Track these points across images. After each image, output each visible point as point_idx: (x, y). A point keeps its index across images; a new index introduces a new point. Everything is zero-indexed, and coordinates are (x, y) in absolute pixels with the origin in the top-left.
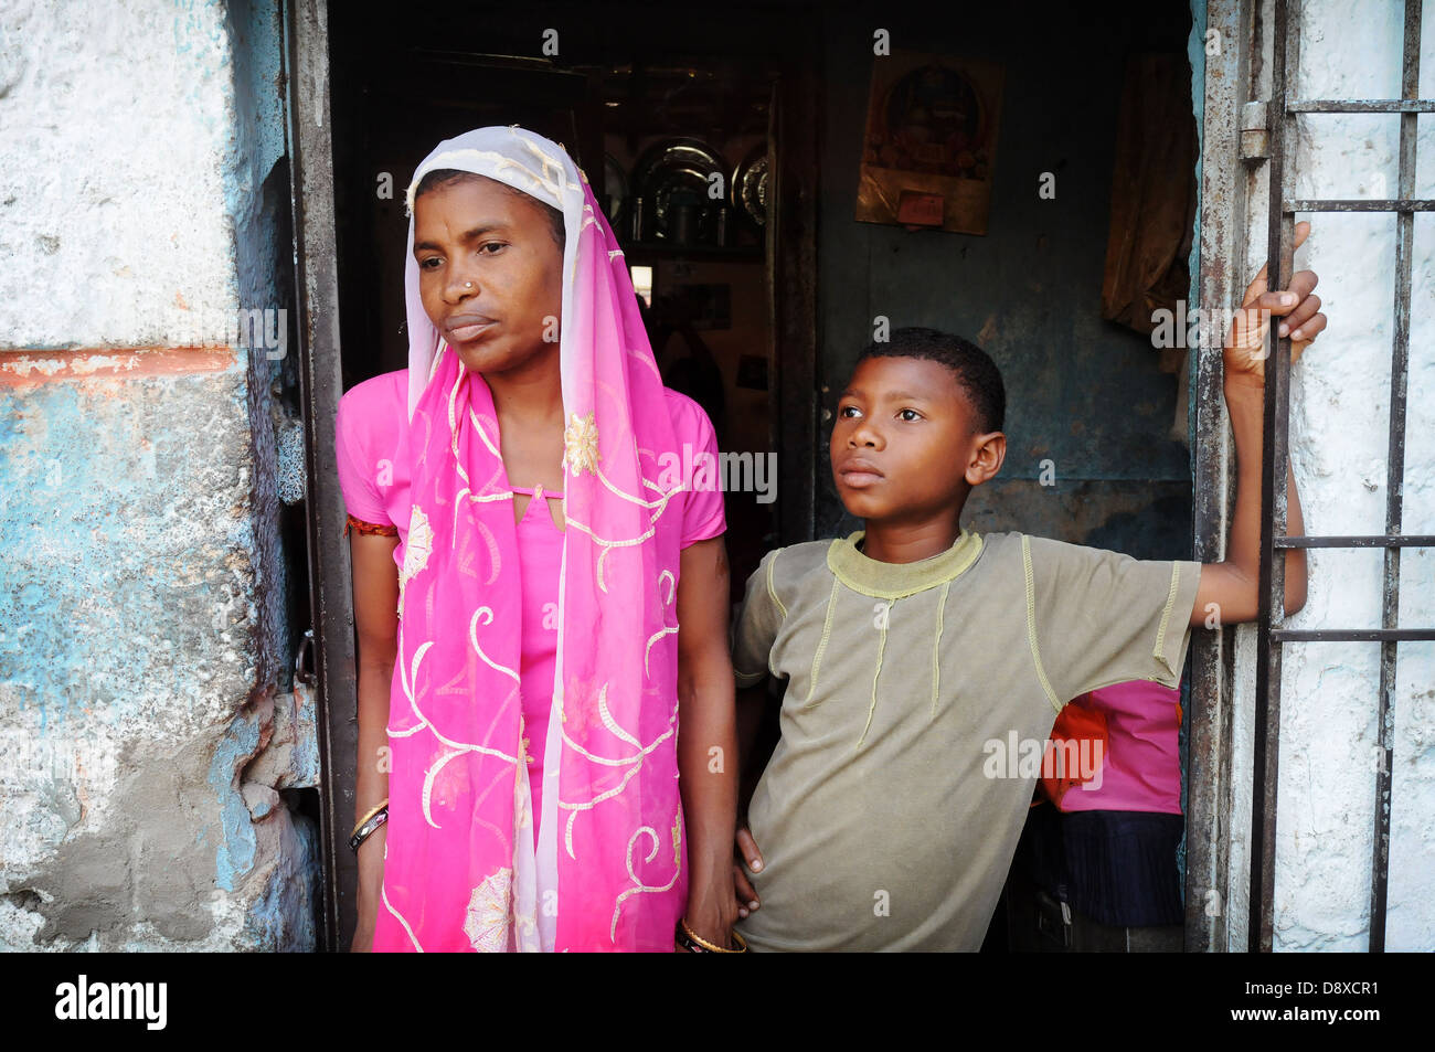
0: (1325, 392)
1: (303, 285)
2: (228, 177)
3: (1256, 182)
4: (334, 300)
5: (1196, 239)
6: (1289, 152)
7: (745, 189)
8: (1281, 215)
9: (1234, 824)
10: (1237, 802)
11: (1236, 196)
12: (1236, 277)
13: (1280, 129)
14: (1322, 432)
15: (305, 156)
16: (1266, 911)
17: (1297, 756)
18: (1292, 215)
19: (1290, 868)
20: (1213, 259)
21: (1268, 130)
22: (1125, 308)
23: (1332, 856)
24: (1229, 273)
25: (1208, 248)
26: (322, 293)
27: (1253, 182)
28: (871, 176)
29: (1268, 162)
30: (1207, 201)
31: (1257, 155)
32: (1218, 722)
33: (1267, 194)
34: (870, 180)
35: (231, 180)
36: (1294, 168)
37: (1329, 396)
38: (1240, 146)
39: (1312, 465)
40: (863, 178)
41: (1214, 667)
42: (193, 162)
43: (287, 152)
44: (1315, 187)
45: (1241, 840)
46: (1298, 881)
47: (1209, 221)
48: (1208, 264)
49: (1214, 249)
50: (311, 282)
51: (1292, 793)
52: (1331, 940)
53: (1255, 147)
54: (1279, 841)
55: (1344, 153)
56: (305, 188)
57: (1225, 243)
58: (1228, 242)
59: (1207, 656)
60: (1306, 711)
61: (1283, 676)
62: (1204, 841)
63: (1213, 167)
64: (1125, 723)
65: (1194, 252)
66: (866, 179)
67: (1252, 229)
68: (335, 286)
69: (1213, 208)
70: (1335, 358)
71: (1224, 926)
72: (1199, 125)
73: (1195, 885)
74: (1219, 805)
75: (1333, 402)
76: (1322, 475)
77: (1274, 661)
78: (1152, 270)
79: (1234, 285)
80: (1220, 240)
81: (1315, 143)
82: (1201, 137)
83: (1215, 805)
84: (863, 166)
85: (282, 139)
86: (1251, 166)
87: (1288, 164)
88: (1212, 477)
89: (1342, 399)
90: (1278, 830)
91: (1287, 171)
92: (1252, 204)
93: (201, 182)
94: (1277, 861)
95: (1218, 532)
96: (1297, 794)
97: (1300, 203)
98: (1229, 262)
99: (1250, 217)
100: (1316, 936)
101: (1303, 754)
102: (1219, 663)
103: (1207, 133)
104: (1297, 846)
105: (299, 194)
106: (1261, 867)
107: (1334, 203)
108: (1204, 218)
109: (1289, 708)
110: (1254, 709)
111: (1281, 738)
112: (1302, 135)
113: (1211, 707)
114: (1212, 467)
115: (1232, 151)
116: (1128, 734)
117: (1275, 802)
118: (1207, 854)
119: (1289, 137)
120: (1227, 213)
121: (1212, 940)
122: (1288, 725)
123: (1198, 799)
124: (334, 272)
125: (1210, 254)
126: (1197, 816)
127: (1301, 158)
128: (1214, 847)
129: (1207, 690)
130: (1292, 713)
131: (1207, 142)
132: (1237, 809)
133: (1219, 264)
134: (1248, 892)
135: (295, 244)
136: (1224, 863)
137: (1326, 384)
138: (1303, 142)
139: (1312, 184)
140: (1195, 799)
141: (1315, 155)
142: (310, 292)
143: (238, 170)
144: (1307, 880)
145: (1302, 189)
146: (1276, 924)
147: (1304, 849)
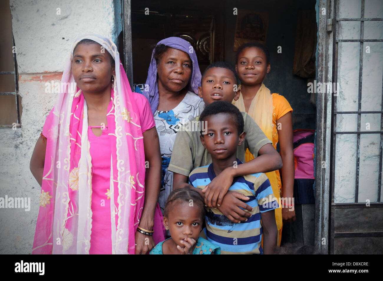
0: (345, 81)
1: (125, 59)
2: (113, 35)
3: (330, 36)
4: (132, 62)
5: (317, 49)
6: (337, 29)
7: (200, 46)
8: (335, 43)
9: (326, 176)
10: (326, 171)
11: (326, 39)
12: (326, 57)
13: (335, 24)
14: (344, 90)
15: (126, 31)
16: (333, 193)
17: (339, 160)
18: (338, 43)
19: (338, 184)
20: (321, 53)
21: (333, 25)
22: (299, 72)
23: (347, 181)
24: (324, 56)
25: (320, 51)
26: (129, 61)
27: (329, 36)
28: (237, 40)
29: (333, 32)
30: (319, 41)
31: (330, 30)
32: (322, 154)
33: (332, 39)
34: (237, 41)
35: (113, 36)
36: (338, 33)
37: (346, 82)
38: (327, 28)
39: (342, 97)
40: (235, 41)
41: (321, 142)
42: (106, 32)
43: (123, 30)
44: (343, 37)
45: (327, 179)
46: (340, 187)
47: (320, 45)
48: (320, 54)
49: (321, 51)
50: (127, 58)
51: (338, 168)
52: (347, 200)
53: (330, 29)
54: (335, 178)
55: (349, 30)
56: (125, 38)
57: (323, 50)
58: (324, 49)
59: (320, 140)
60: (341, 150)
61: (336, 142)
62: (319, 181)
63: (321, 33)
64: (301, 159)
65: (317, 52)
66: (236, 41)
67: (329, 46)
68: (132, 59)
69: (321, 42)
70: (347, 74)
71: (324, 198)
72: (318, 24)
73: (317, 190)
74: (323, 172)
75: (347, 83)
76: (344, 99)
77: (334, 139)
78: (305, 62)
79: (325, 59)
80: (322, 49)
81: (343, 28)
82: (318, 27)
83: (322, 173)
84: (235, 38)
85: (122, 27)
86: (329, 33)
87: (337, 32)
88: (321, 101)
89: (348, 83)
90: (335, 176)
91: (337, 33)
92: (329, 41)
93: (108, 36)
94: (335, 183)
95: (322, 113)
96: (340, 168)
97: (339, 40)
98: (324, 54)
99: (329, 44)
100: (343, 199)
101: (340, 159)
102: (322, 141)
103: (319, 26)
104: (339, 179)
105: (125, 39)
106: (332, 183)
107: (347, 40)
108: (319, 44)
109: (337, 149)
110: (330, 150)
111: (336, 156)
112: (340, 26)
113: (321, 151)
114: (320, 98)
115: (325, 30)
116: (302, 162)
117: (335, 169)
118: (320, 183)
119: (337, 27)
120: (324, 43)
121: (321, 202)
122: (337, 153)
123: (318, 171)
124: (132, 56)
125: (320, 52)
126: (318, 175)
127: (340, 31)
128: (321, 182)
129: (320, 147)
130: (338, 150)
131: (319, 28)
132: (326, 173)
133: (322, 54)
134: (329, 190)
135: (124, 50)
136: (324, 185)
137: (345, 80)
138: (340, 27)
139: (342, 37)
140: (317, 171)
141: (343, 30)
142: (126, 61)
143: (115, 34)
144: (341, 187)
145: (340, 37)
146: (335, 196)
147: (341, 180)
